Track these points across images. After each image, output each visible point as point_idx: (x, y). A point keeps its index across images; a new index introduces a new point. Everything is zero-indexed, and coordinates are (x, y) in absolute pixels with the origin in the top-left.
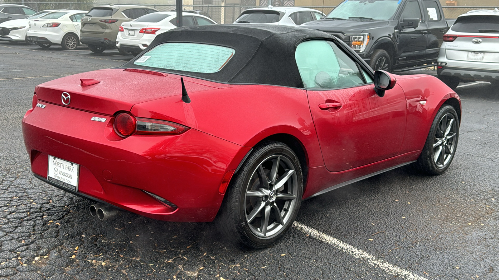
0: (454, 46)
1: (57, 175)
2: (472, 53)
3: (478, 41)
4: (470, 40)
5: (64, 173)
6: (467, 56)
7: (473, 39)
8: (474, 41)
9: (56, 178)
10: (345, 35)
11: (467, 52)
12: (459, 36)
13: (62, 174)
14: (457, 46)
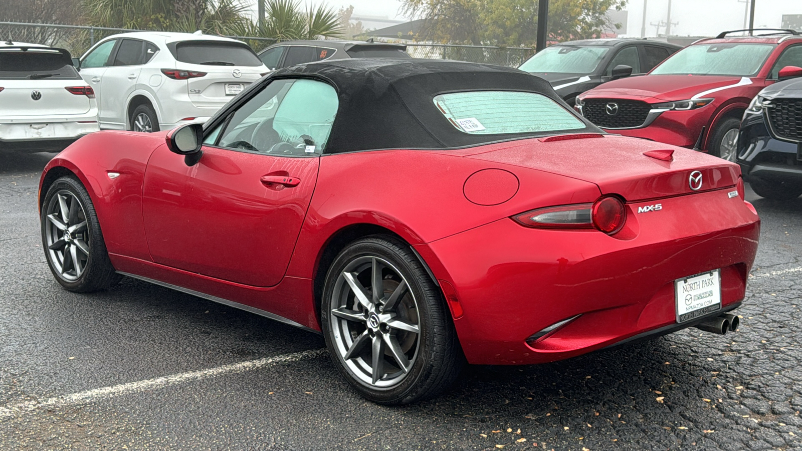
1: (690, 306)
5: (700, 295)
9: (691, 310)
13: (698, 298)
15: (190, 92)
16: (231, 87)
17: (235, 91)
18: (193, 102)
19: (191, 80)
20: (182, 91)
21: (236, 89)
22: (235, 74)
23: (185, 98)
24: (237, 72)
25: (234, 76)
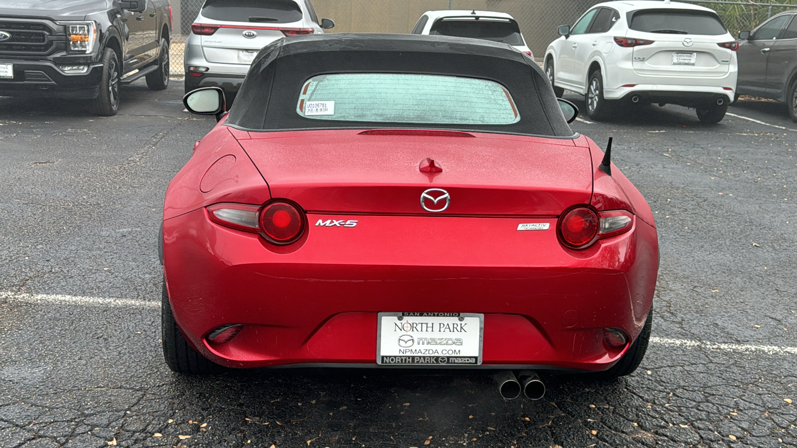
0: (215, 42)
1: (408, 349)
2: (245, 53)
3: (252, 34)
4: (240, 33)
5: (433, 339)
6: (238, 57)
7: (244, 31)
8: (245, 34)
9: (409, 354)
10: (58, 23)
11: (236, 51)
12: (222, 26)
13: (429, 343)
14: (221, 42)
15: (634, 59)
16: (680, 56)
17: (684, 59)
18: (635, 70)
19: (637, 48)
20: (626, 58)
21: (685, 58)
22: (685, 43)
23: (628, 65)
24: (688, 41)
25: (683, 44)
